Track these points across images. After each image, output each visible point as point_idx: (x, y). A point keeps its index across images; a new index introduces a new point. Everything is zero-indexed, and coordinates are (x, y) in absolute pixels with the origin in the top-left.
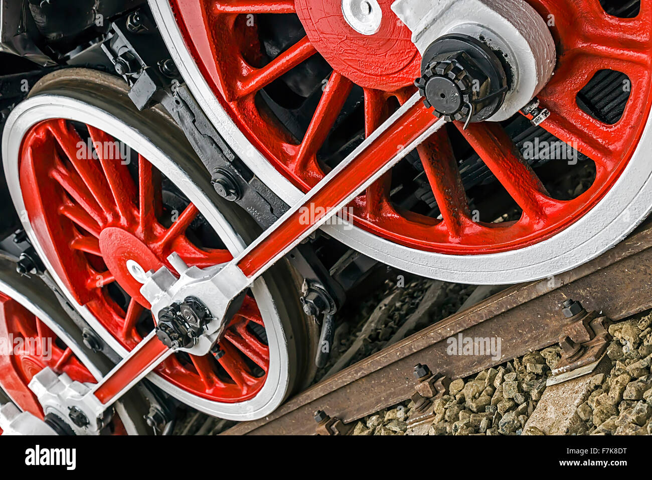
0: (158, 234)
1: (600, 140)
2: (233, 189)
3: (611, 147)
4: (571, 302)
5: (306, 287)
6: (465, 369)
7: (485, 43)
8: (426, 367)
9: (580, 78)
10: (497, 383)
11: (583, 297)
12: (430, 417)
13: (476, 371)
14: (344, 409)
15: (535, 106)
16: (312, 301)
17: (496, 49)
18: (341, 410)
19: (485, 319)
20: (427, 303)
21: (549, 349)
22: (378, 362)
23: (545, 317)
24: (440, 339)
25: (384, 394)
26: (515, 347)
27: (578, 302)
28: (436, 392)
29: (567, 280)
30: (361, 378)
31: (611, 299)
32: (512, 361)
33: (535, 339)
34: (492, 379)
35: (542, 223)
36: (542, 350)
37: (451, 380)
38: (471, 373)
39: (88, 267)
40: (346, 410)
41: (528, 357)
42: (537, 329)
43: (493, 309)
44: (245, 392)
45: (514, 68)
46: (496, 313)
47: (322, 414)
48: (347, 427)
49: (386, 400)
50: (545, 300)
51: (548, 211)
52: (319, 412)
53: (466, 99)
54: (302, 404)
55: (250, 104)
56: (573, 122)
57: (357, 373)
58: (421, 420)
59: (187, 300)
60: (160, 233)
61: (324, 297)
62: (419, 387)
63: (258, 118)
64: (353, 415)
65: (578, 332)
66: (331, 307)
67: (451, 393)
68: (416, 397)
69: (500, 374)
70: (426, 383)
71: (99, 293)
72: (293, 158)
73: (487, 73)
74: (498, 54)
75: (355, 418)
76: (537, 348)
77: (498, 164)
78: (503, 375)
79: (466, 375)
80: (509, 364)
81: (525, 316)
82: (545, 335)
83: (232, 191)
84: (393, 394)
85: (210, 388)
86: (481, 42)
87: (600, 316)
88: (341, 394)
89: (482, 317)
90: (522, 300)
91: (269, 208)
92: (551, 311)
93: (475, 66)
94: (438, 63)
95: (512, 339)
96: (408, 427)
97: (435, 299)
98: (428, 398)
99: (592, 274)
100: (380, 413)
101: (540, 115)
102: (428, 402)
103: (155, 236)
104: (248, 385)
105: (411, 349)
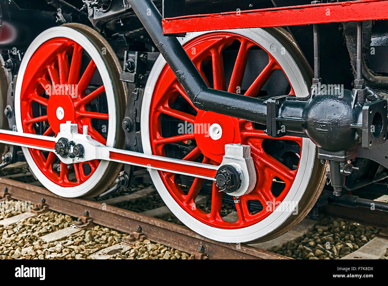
0: (81, 110)
1: (244, 215)
2: (129, 129)
3: (246, 219)
4: (203, 247)
5: (123, 174)
6: (153, 238)
7: (240, 176)
8: (141, 229)
9: (253, 198)
10: (162, 251)
11: (206, 247)
12: (133, 245)
13: (157, 242)
14: (95, 217)
15: (238, 198)
16: (121, 180)
17: (241, 179)
18: (93, 216)
19: (173, 230)
20: (138, 195)
21: (185, 254)
22: (125, 214)
23: (190, 243)
24: (153, 224)
25: (116, 224)
26: (175, 245)
27: (204, 248)
28: (139, 239)
29: (206, 240)
30: (113, 213)
31: (213, 254)
32: (171, 248)
33: (183, 247)
34: (161, 249)
35: (213, 221)
36: (183, 252)
37: (146, 239)
38: (155, 242)
39: (36, 90)
40: (96, 218)
41: (178, 251)
42: (185, 245)
43: (178, 230)
44: (60, 182)
45: (241, 187)
46: (178, 232)
47: (88, 213)
48: (93, 224)
49: (116, 226)
50: (195, 239)
51: (217, 219)
52: (87, 212)
53: (226, 186)
54: (81, 203)
55: (158, 114)
56: (242, 205)
57: (113, 211)
58: (128, 243)
59: (80, 145)
60: (82, 110)
61: (126, 182)
62: (135, 233)
63: (157, 119)
64: (98, 222)
65: (198, 256)
66: (125, 186)
67: (144, 242)
68: (132, 236)
69: (165, 249)
70: (138, 234)
71: (30, 101)
72: (157, 140)
73: (234, 184)
74: (241, 181)
75: (99, 223)
76: (182, 250)
77: (215, 197)
78: (166, 250)
79: (152, 241)
80: (169, 248)
81: (185, 239)
82: (187, 248)
83: (128, 129)
84: (120, 227)
85: (45, 169)
86: (239, 175)
87: (207, 256)
88: (99, 212)
89: (172, 229)
90: (189, 234)
91: (135, 144)
92: (194, 243)
93: (233, 180)
94: (226, 172)
95: (176, 242)
96: (122, 242)
97: (142, 196)
98: (135, 239)
99: (214, 244)
100: (110, 229)
101: (237, 201)
102: (134, 240)
103: (80, 110)
104: (63, 181)
105: (140, 219)
